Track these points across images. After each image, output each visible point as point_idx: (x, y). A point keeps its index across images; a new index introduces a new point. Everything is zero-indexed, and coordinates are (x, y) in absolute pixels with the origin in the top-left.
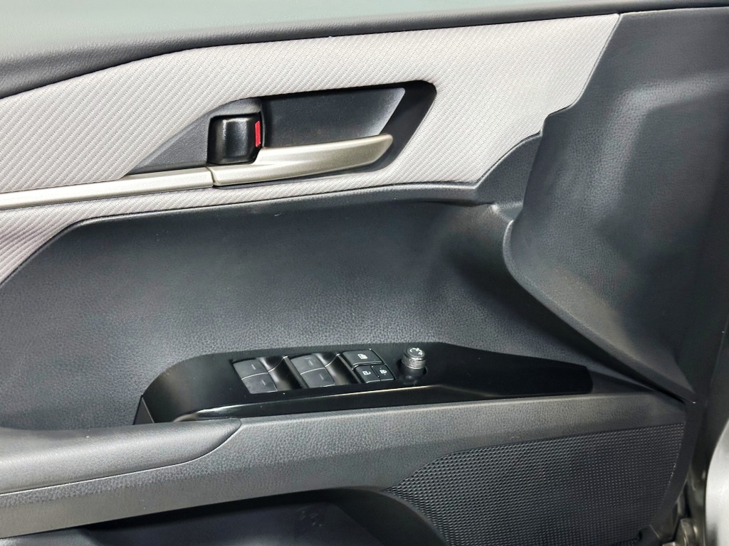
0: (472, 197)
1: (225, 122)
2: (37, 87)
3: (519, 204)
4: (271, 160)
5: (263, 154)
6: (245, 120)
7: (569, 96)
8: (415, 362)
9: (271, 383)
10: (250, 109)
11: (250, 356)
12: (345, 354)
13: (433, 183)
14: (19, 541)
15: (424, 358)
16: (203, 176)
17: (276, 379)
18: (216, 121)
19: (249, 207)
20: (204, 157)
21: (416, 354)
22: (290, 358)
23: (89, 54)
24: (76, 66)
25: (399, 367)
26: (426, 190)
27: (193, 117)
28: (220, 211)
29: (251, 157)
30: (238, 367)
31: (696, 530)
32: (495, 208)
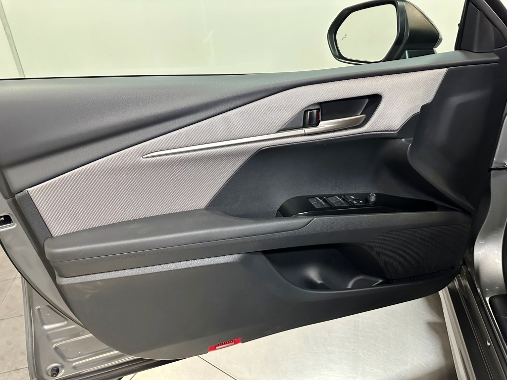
0: (395, 136)
1: (309, 112)
2: (259, 100)
3: (412, 139)
4: (324, 125)
5: (321, 123)
6: (315, 111)
7: (429, 99)
8: (373, 198)
9: (322, 205)
10: (317, 107)
11: (313, 197)
12: (346, 196)
13: (380, 131)
14: (244, 255)
15: (376, 197)
16: (301, 131)
17: (323, 203)
18: (306, 111)
19: (316, 142)
20: (302, 125)
21: (373, 195)
22: (327, 197)
23: (267, 90)
24: (263, 95)
25: (367, 200)
26: (378, 134)
27: (299, 110)
28: (306, 143)
29: (317, 125)
30: (309, 200)
31: (469, 269)
32: (403, 140)
